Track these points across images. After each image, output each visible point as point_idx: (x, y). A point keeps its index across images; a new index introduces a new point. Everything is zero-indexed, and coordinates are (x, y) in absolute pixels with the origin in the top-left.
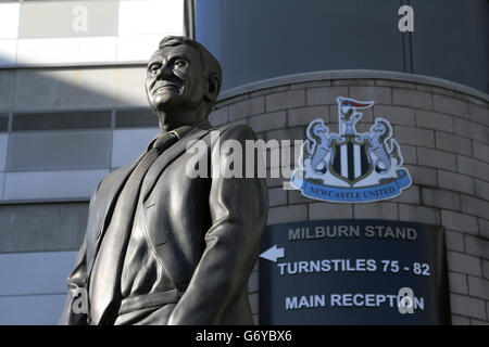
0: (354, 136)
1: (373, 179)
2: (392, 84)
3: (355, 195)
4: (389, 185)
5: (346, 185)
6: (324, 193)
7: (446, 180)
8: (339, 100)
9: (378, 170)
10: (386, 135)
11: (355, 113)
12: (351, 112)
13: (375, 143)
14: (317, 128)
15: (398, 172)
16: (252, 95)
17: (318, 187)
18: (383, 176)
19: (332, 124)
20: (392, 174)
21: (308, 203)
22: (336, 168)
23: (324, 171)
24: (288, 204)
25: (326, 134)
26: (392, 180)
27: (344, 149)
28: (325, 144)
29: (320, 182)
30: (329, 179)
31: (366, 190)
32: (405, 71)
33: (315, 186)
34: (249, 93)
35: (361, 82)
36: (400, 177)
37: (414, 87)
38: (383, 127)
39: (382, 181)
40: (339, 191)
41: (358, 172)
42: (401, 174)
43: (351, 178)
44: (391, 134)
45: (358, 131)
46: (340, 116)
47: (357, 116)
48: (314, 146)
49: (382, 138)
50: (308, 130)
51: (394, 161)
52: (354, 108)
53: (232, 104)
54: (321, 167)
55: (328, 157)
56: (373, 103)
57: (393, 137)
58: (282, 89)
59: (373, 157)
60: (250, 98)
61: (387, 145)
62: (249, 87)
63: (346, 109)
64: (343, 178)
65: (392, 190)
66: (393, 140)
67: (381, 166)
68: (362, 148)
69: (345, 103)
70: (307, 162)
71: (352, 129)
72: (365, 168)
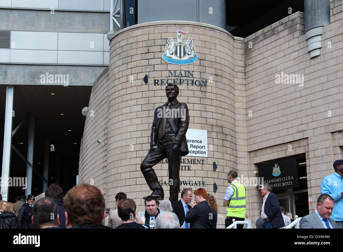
0: (181, 43)
1: (186, 57)
2: (193, 26)
3: (181, 62)
4: (192, 59)
5: (179, 59)
6: (172, 61)
7: (208, 57)
8: (177, 31)
9: (188, 55)
10: (191, 43)
11: (182, 36)
12: (181, 35)
13: (188, 46)
14: (170, 40)
15: (194, 55)
16: (150, 27)
17: (171, 59)
18: (190, 56)
19: (175, 39)
20: (192, 56)
21: (167, 64)
22: (176, 53)
23: (172, 54)
24: (161, 64)
25: (173, 42)
26: (192, 58)
27: (178, 47)
28: (173, 45)
29: (171, 58)
30: (174, 57)
31: (185, 61)
32: (197, 22)
33: (169, 59)
34: (149, 26)
35: (184, 25)
36: (194, 57)
37: (200, 27)
38: (190, 41)
39: (189, 58)
40: (177, 61)
41: (182, 55)
42: (195, 56)
43: (180, 57)
44: (192, 43)
45: (183, 42)
46: (178, 36)
47: (183, 37)
48: (169, 46)
49: (190, 44)
50: (168, 40)
51: (193, 51)
52: (182, 34)
53: (144, 28)
54: (171, 53)
55: (174, 50)
56: (187, 32)
57: (193, 44)
58: (159, 26)
59: (187, 50)
60: (149, 27)
61: (191, 46)
62: (149, 24)
63: (179, 34)
64: (178, 57)
65: (192, 61)
66: (193, 45)
67: (189, 53)
68: (184, 47)
69: (179, 32)
70: (167, 51)
71: (181, 41)
72: (185, 54)
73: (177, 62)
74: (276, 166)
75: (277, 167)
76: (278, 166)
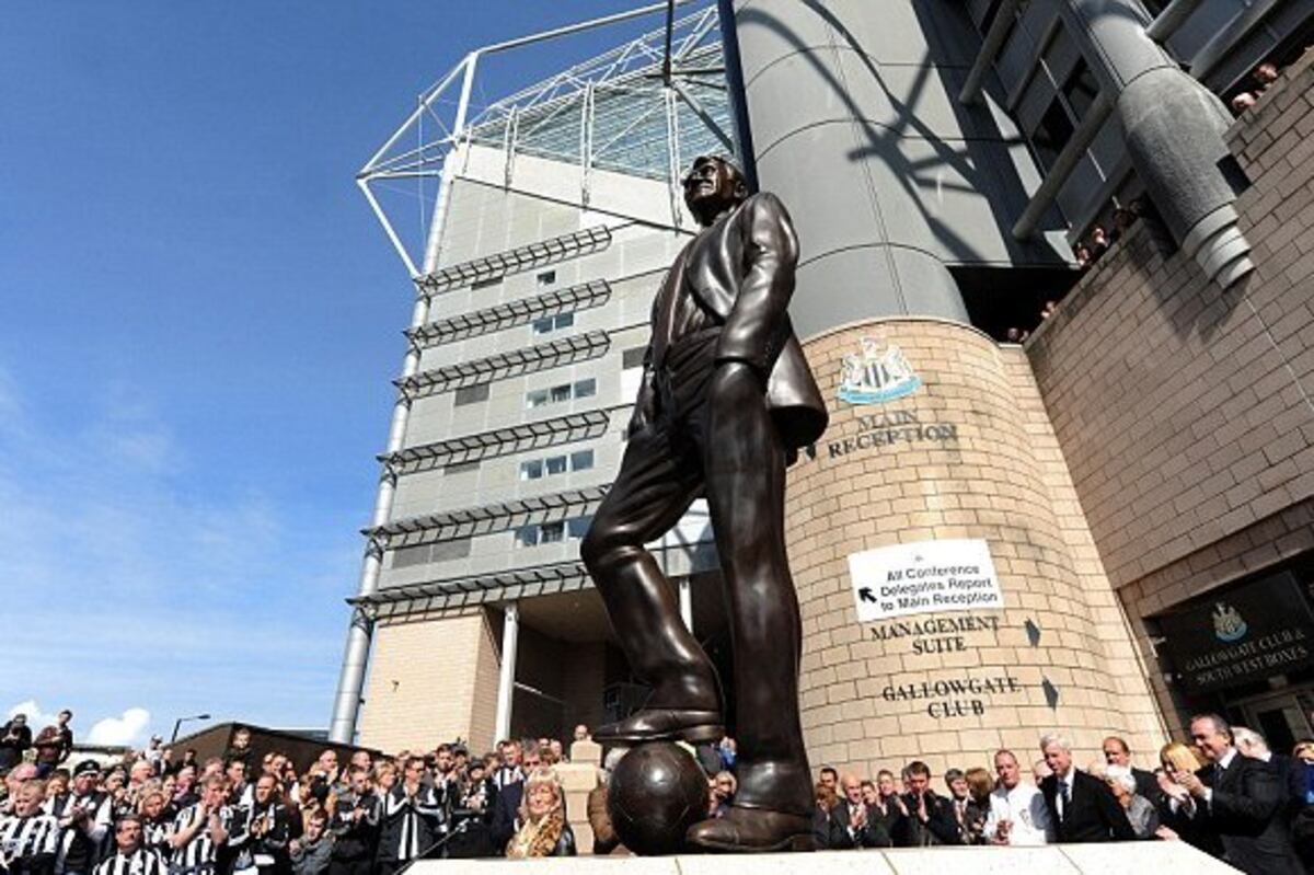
1: (892, 385)
2: (896, 323)
3: (883, 397)
4: (906, 387)
6: (861, 398)
7: (944, 378)
8: (862, 339)
9: (896, 378)
10: (897, 356)
11: (874, 345)
12: (871, 345)
13: (891, 362)
14: (850, 359)
17: (858, 395)
19: (859, 354)
20: (906, 378)
22: (868, 381)
23: (859, 384)
25: (857, 362)
27: (870, 369)
28: (857, 367)
29: (857, 392)
30: (864, 389)
33: (855, 395)
35: (875, 326)
37: (912, 323)
38: (894, 351)
39: (901, 385)
40: (871, 396)
41: (882, 382)
42: (913, 379)
43: (878, 385)
44: (901, 354)
46: (864, 348)
47: (876, 347)
48: (850, 370)
49: (895, 358)
50: (844, 361)
51: (905, 370)
52: (873, 342)
55: (861, 376)
58: (821, 339)
63: (867, 344)
64: (872, 387)
66: (903, 358)
67: (898, 375)
68: (883, 367)
69: (866, 340)
70: (847, 381)
71: (874, 356)
72: (887, 378)
73: (874, 398)
74: (1221, 609)
75: (1227, 612)
76: (1232, 609)
